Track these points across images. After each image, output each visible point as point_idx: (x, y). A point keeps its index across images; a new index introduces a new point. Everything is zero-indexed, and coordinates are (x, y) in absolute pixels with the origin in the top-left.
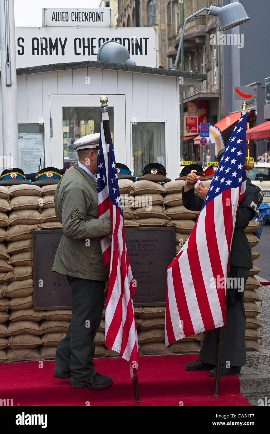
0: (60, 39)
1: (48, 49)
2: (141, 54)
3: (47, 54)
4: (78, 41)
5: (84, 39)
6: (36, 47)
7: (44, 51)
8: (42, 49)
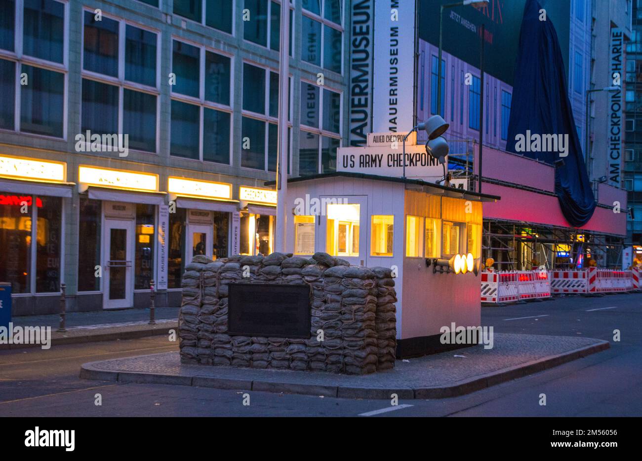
0: (378, 155)
1: (370, 163)
3: (369, 166)
4: (390, 156)
5: (394, 155)
6: (362, 161)
7: (367, 164)
8: (366, 163)
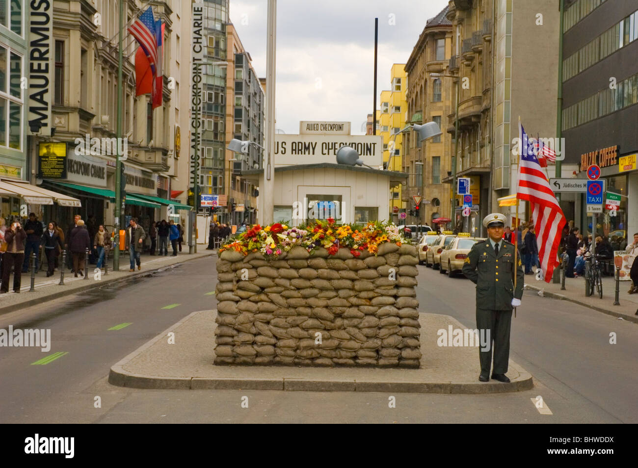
0: (312, 143)
1: (303, 150)
2: (370, 155)
3: (302, 154)
4: (324, 145)
5: (329, 143)
6: (294, 148)
8: (299, 150)
